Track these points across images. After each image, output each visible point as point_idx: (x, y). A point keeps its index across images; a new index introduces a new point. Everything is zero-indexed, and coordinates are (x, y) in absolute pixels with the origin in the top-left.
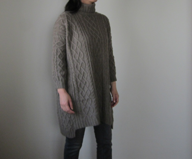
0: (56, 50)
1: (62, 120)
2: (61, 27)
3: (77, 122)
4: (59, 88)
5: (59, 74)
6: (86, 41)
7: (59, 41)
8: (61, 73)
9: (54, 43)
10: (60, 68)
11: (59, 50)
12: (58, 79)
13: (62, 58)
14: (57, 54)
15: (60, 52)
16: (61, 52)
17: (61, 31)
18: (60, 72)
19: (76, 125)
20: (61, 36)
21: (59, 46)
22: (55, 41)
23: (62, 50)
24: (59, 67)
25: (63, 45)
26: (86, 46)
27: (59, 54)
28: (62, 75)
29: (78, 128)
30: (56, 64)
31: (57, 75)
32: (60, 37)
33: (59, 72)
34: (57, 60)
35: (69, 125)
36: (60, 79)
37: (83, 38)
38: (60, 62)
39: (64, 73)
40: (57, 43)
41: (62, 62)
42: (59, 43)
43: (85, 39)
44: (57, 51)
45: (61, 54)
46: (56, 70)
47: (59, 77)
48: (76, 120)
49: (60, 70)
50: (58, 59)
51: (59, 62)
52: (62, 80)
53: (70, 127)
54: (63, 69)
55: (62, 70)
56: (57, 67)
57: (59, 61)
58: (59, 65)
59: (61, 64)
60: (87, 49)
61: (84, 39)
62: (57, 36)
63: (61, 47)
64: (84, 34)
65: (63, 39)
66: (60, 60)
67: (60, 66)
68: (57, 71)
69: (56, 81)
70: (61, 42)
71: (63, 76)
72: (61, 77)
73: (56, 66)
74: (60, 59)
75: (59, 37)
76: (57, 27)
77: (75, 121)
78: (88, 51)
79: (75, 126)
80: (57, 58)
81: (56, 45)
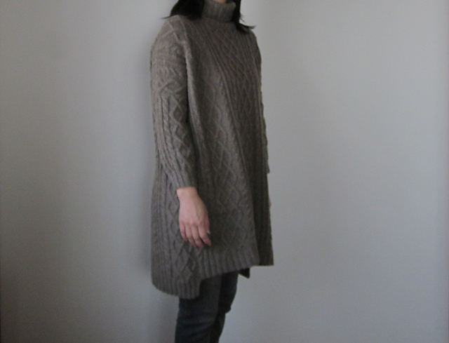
0: (165, 101)
1: (171, 258)
2: (175, 48)
3: (206, 263)
4: (180, 187)
5: (178, 154)
6: (226, 86)
7: (171, 80)
8: (184, 152)
9: (159, 85)
10: (180, 141)
11: (173, 100)
12: (176, 167)
13: (180, 118)
14: (169, 110)
15: (175, 104)
16: (177, 103)
17: (174, 57)
18: (180, 150)
19: (204, 268)
20: (174, 69)
21: (171, 92)
22: (162, 80)
23: (180, 100)
24: (176, 138)
25: (180, 89)
26: (226, 96)
27: (173, 109)
28: (185, 157)
29: (208, 276)
30: (168, 131)
31: (174, 158)
32: (173, 71)
33: (177, 150)
34: (171, 122)
35: (187, 269)
36: (183, 165)
37: (219, 77)
38: (178, 126)
39: (189, 152)
40: (166, 83)
41: (181, 127)
42: (172, 83)
43: (224, 79)
44: (169, 103)
45: (177, 109)
46: (170, 145)
47: (180, 161)
48: (205, 257)
49: (180, 146)
50: (174, 121)
51: (176, 126)
52: (186, 168)
53: (190, 274)
54: (185, 142)
55: (184, 145)
56: (172, 139)
57: (176, 124)
58: (176, 133)
59: (179, 131)
60: (230, 102)
61: (221, 79)
62: (166, 68)
63: (178, 93)
64: (220, 69)
65: (180, 74)
66: (179, 123)
67: (180, 137)
68: (174, 148)
69: (173, 172)
70: (176, 83)
71: (189, 159)
72: (184, 160)
73: (169, 138)
74: (177, 120)
75: (170, 71)
76: (164, 48)
77: (202, 261)
78: (231, 105)
79: (200, 270)
80: (169, 118)
81: (166, 89)
